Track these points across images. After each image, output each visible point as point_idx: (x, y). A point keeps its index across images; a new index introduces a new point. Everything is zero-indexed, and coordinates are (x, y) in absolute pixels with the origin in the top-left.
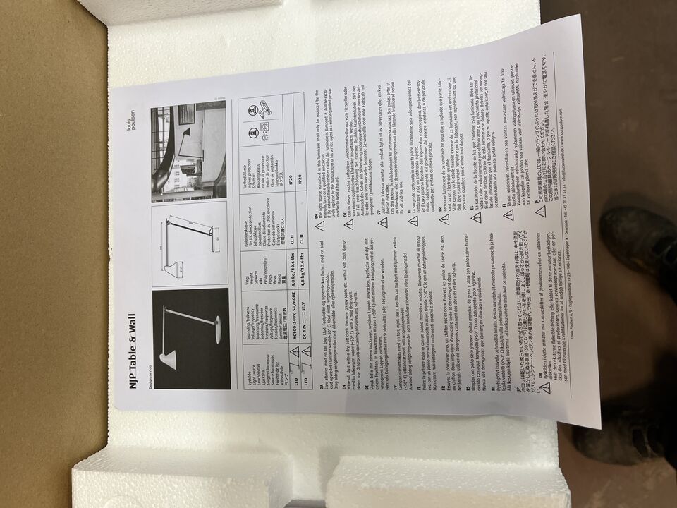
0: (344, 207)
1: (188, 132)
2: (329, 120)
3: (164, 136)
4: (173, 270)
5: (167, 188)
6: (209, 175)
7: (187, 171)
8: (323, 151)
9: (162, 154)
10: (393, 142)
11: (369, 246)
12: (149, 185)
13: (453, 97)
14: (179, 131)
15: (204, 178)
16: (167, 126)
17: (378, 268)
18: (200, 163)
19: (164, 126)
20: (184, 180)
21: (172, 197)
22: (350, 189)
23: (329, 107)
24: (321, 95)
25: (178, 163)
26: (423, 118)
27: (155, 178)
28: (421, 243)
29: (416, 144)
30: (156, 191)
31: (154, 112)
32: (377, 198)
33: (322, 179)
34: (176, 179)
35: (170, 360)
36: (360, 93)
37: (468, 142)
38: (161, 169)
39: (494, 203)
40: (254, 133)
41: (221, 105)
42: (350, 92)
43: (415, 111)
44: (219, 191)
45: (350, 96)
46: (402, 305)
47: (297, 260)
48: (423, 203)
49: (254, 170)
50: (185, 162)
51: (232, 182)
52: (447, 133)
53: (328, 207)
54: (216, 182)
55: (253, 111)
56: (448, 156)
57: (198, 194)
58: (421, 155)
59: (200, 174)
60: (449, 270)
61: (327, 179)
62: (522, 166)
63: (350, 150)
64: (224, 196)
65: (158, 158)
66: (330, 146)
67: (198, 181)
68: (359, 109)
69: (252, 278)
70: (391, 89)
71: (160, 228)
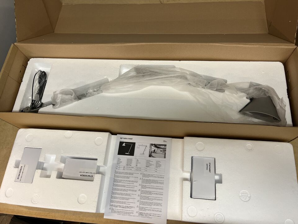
0: (143, 178)
1: (161, 151)
2: (159, 177)
3: (161, 147)
7: (154, 151)
8: (154, 176)
9: (158, 146)
10: (153, 188)
11: (137, 182)
13: (159, 200)
14: (162, 150)
16: (163, 147)
18: (155, 153)
20: (153, 150)
21: (151, 147)
22: (147, 180)
23: (161, 177)
24: (163, 176)
25: (156, 149)
26: (156, 194)
27: (154, 144)
28: (136, 191)
29: (152, 192)
31: (166, 145)
32: (144, 184)
33: (149, 175)
35: (124, 145)
36: (162, 183)
37: (151, 201)
38: (156, 146)
41: (165, 157)
42: (163, 182)
43: (158, 193)
44: (150, 156)
45: (162, 182)
48: (142, 192)
50: (156, 150)
52: (153, 198)
53: (144, 175)
54: (152, 156)
56: (149, 197)
58: (150, 193)
60: (131, 195)
61: (149, 176)
62: (145, 210)
67: (152, 152)
70: (162, 189)
71: (145, 144)
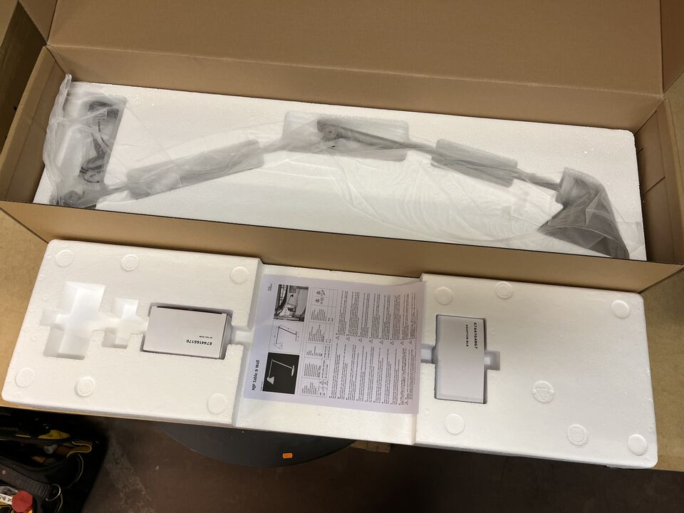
4: (278, 346)
5: (281, 315)
6: (298, 313)
12: (274, 312)
15: (296, 313)
17: (356, 355)
19: (283, 292)
30: (276, 315)
34: (285, 312)
39: (398, 339)
40: (317, 301)
46: (363, 370)
47: (327, 349)
49: (316, 314)
51: (307, 316)
55: (318, 293)
57: (293, 319)
59: (295, 312)
63: (352, 313)
64: (303, 321)
65: (279, 303)
66: (345, 311)
68: (357, 300)
69: (309, 353)
